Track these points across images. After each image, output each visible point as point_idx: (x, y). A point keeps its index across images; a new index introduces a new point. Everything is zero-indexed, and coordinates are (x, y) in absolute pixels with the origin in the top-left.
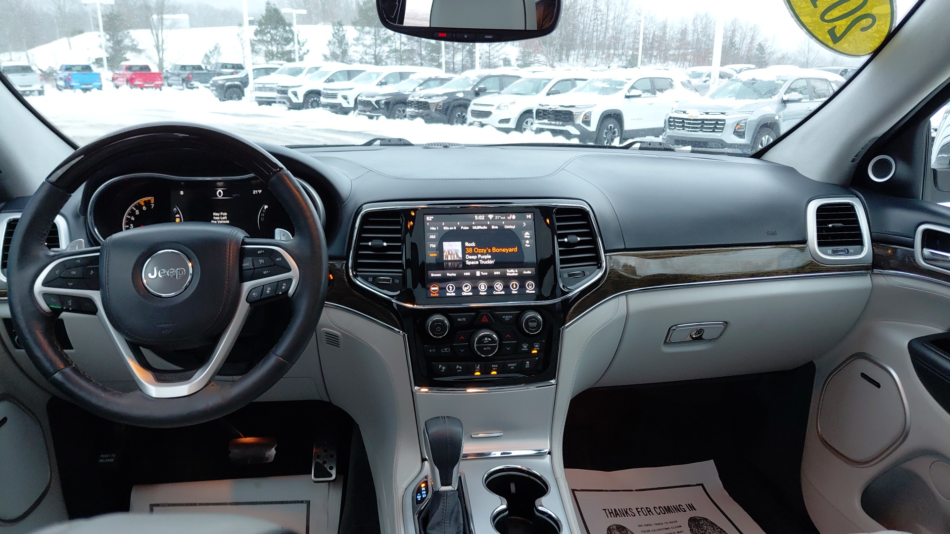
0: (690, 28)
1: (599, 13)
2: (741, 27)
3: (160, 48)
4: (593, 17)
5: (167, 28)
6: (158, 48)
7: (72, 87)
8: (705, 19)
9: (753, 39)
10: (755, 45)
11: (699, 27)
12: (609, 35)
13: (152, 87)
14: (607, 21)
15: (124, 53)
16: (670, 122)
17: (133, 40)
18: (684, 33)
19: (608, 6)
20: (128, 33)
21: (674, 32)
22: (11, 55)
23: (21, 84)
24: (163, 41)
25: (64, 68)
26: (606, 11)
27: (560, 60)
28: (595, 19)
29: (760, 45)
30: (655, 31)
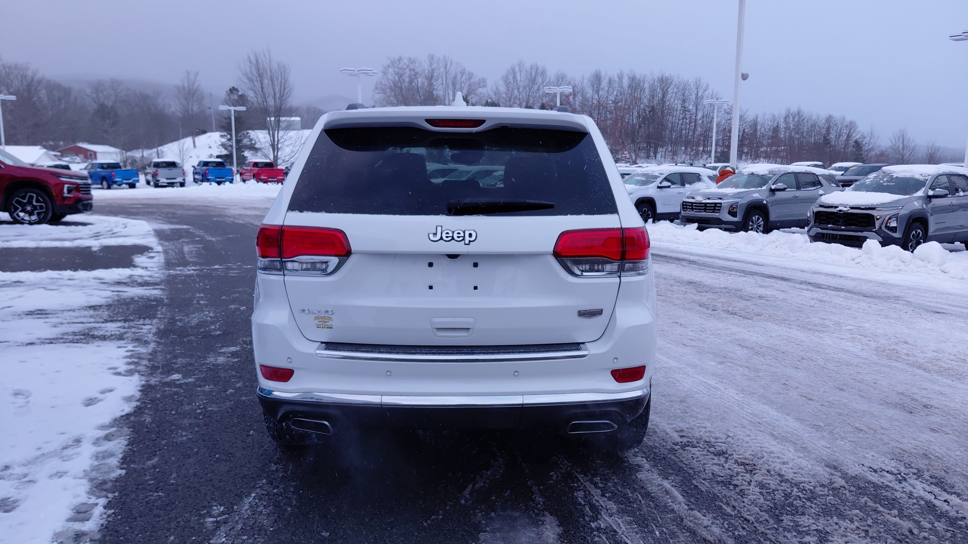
0: (782, 125)
1: (687, 113)
2: (836, 125)
3: (276, 147)
4: (681, 116)
5: (283, 130)
6: (274, 147)
7: (208, 180)
8: (797, 117)
9: (849, 136)
10: (852, 142)
11: (791, 125)
12: (697, 133)
13: (275, 181)
14: (696, 120)
15: (243, 151)
16: (683, 205)
17: (251, 140)
18: (776, 130)
19: (697, 107)
20: (248, 133)
21: (765, 129)
22: (143, 152)
23: (168, 177)
24: (278, 141)
25: (202, 164)
26: (694, 111)
27: (648, 157)
28: (683, 119)
29: (856, 142)
30: (745, 129)
